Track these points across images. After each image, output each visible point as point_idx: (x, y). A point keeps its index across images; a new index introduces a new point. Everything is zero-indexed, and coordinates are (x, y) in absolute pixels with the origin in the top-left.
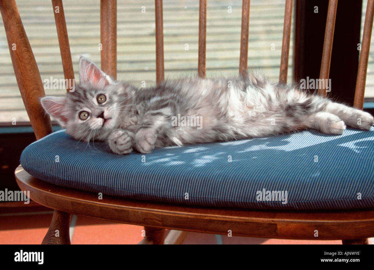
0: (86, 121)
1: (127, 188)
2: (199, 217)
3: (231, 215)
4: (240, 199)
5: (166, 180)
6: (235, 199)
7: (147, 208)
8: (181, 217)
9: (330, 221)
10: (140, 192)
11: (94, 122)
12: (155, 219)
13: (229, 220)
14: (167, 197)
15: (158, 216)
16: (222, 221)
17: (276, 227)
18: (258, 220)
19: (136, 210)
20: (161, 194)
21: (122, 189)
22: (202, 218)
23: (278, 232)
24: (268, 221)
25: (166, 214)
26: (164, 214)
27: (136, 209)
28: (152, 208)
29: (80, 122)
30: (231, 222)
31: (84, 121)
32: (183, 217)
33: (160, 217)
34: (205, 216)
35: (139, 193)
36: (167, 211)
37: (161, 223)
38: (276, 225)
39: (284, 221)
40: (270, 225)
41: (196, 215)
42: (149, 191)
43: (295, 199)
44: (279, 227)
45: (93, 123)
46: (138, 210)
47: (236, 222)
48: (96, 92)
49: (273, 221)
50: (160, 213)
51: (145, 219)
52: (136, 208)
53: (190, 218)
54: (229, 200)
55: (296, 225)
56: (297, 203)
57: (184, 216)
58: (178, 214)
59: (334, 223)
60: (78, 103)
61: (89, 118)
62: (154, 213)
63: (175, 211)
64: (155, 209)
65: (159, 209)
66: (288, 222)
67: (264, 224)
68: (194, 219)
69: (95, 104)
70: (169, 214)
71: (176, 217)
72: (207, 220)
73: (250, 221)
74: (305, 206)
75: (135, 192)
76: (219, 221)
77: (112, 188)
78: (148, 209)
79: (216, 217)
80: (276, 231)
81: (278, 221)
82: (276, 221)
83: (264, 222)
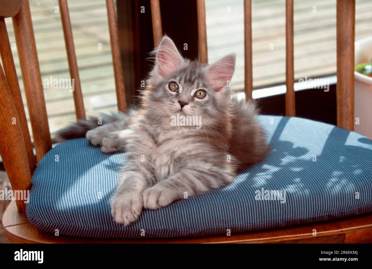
1: (191, 226)
4: (310, 215)
6: (305, 216)
17: (345, 237)
21: (185, 228)
23: (346, 241)
24: (337, 232)
34: (277, 239)
38: (344, 234)
39: (352, 230)
40: (340, 235)
41: (267, 240)
44: (347, 236)
49: (342, 231)
54: (299, 218)
55: (362, 231)
66: (355, 229)
67: (333, 235)
77: (173, 230)
80: (343, 241)
81: (346, 230)
82: (345, 231)
83: (334, 234)
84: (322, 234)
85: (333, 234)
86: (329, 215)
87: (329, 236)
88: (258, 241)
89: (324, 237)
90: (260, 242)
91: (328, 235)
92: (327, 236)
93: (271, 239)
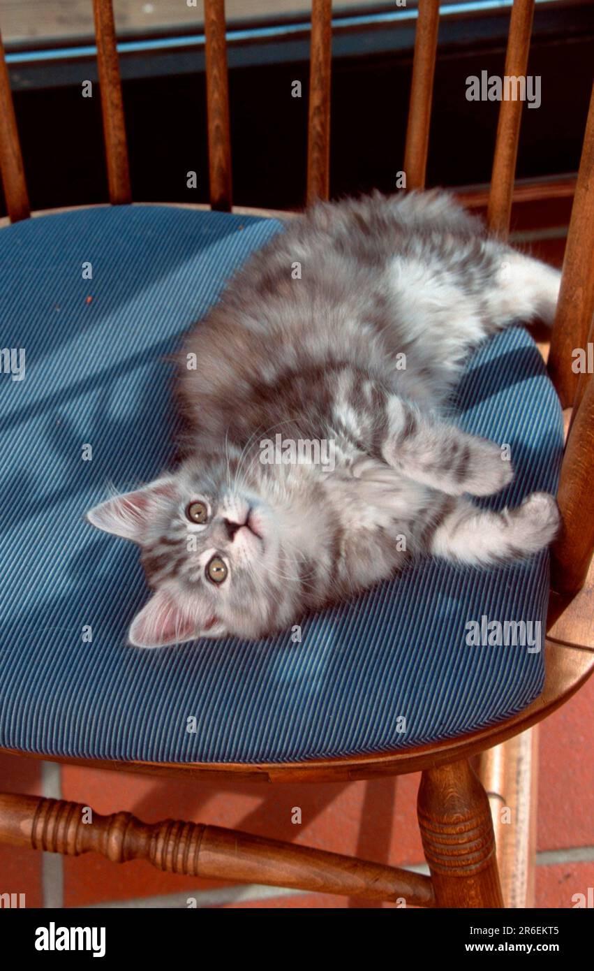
0: (232, 570)
11: (239, 553)
29: (226, 585)
31: (229, 575)
38: (267, 774)
39: (284, 768)
44: (273, 776)
45: (242, 555)
48: (178, 517)
60: (184, 569)
61: (226, 560)
66: (293, 768)
69: (200, 532)
89: (218, 771)
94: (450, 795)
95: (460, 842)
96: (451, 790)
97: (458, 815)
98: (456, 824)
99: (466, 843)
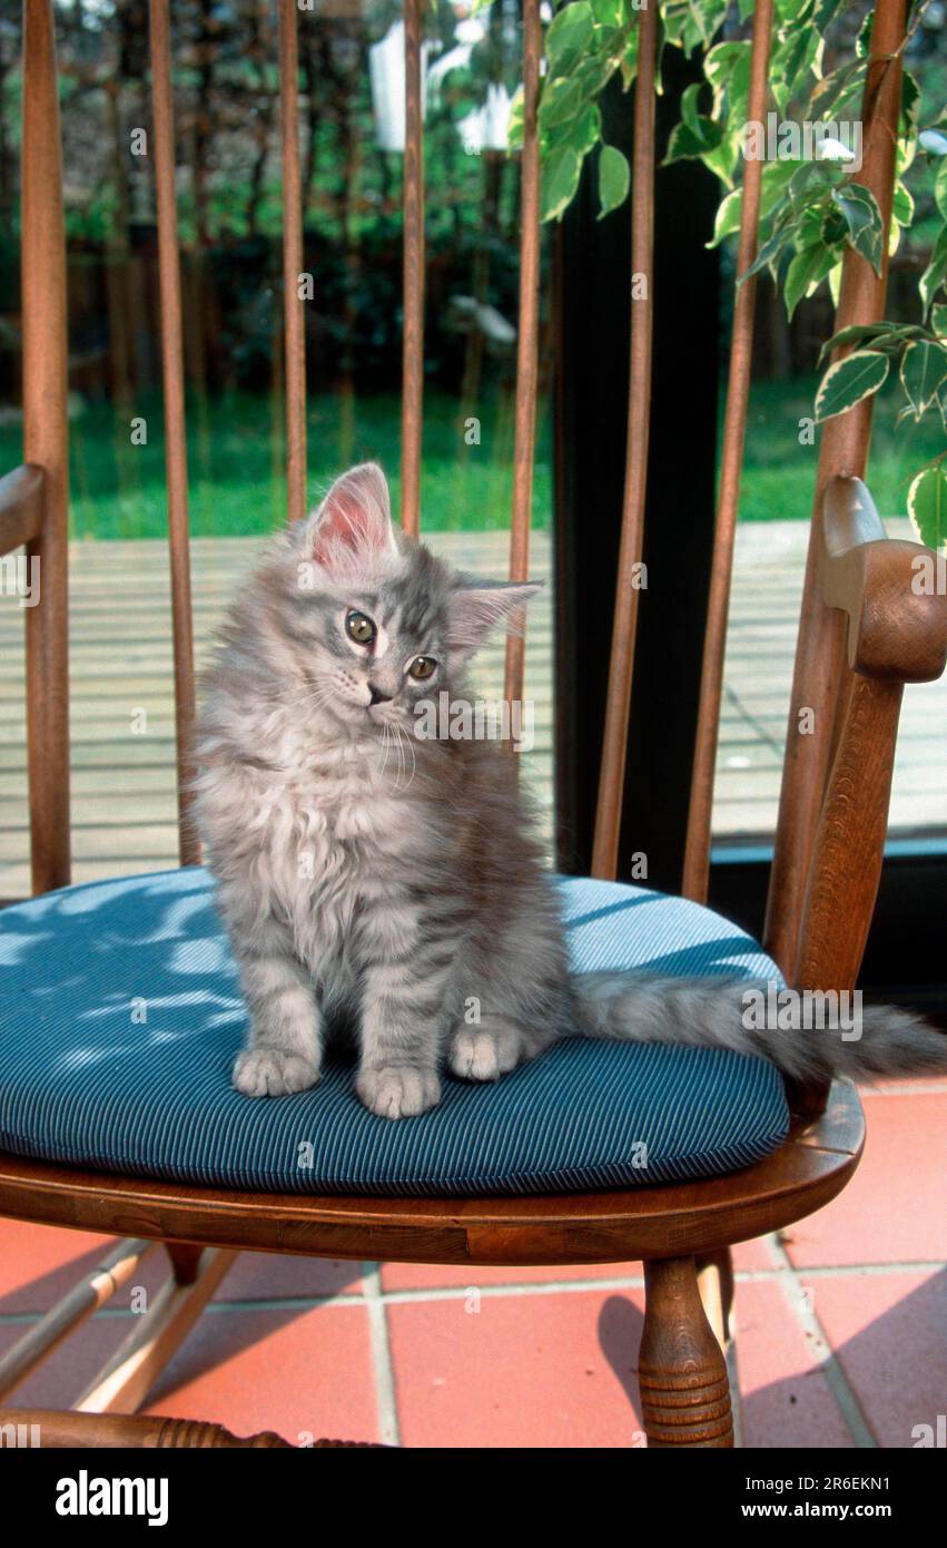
2: (259, 1215)
3: (344, 1207)
5: (170, 1122)
7: (121, 1190)
8: (211, 1214)
9: (605, 1217)
10: (100, 1153)
12: (141, 1219)
13: (340, 1221)
14: (173, 1168)
15: (152, 1210)
16: (323, 1224)
17: (465, 1238)
18: (416, 1220)
19: (93, 1196)
20: (155, 1161)
22: (267, 1215)
23: (471, 1249)
24: (442, 1222)
25: (172, 1206)
26: (166, 1205)
27: (92, 1192)
28: (133, 1190)
30: (345, 1226)
32: (218, 1215)
33: (158, 1214)
34: (277, 1212)
35: (97, 1155)
36: (175, 1199)
37: (159, 1229)
38: (464, 1231)
39: (486, 1222)
41: (251, 1210)
42: (125, 1150)
43: (513, 1169)
44: (471, 1236)
46: (97, 1196)
47: (358, 1227)
49: (455, 1222)
50: (155, 1204)
51: (116, 1219)
52: (93, 1189)
53: (235, 1217)
55: (516, 1229)
56: (518, 1177)
57: (220, 1211)
58: (205, 1206)
59: (615, 1220)
62: (140, 1202)
63: (195, 1198)
64: (143, 1192)
65: (154, 1192)
66: (496, 1222)
67: (432, 1229)
68: (246, 1218)
70: (181, 1207)
71: (198, 1213)
72: (281, 1221)
73: (396, 1223)
74: (540, 1186)
75: (91, 1154)
76: (314, 1223)
78: (123, 1193)
79: (305, 1214)
80: (464, 1248)
81: (470, 1222)
82: (465, 1222)
83: (433, 1226)
84: (400, 1220)
85: (429, 1226)
86: (424, 1182)
87: (420, 1227)
88: (227, 1208)
89: (404, 1228)
90: (234, 1213)
91: (416, 1225)
92: (415, 1227)
93: (263, 1210)
94: (682, 1333)
95: (694, 1401)
96: (682, 1328)
97: (690, 1361)
98: (688, 1374)
99: (699, 1405)
